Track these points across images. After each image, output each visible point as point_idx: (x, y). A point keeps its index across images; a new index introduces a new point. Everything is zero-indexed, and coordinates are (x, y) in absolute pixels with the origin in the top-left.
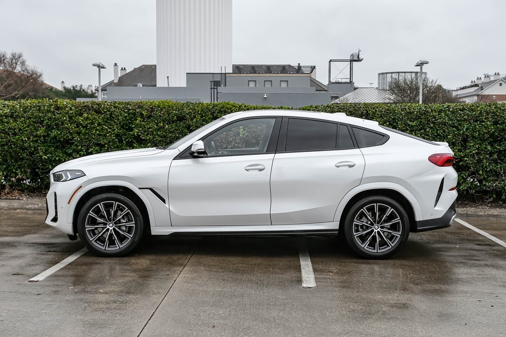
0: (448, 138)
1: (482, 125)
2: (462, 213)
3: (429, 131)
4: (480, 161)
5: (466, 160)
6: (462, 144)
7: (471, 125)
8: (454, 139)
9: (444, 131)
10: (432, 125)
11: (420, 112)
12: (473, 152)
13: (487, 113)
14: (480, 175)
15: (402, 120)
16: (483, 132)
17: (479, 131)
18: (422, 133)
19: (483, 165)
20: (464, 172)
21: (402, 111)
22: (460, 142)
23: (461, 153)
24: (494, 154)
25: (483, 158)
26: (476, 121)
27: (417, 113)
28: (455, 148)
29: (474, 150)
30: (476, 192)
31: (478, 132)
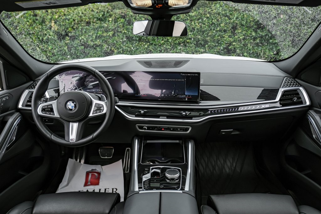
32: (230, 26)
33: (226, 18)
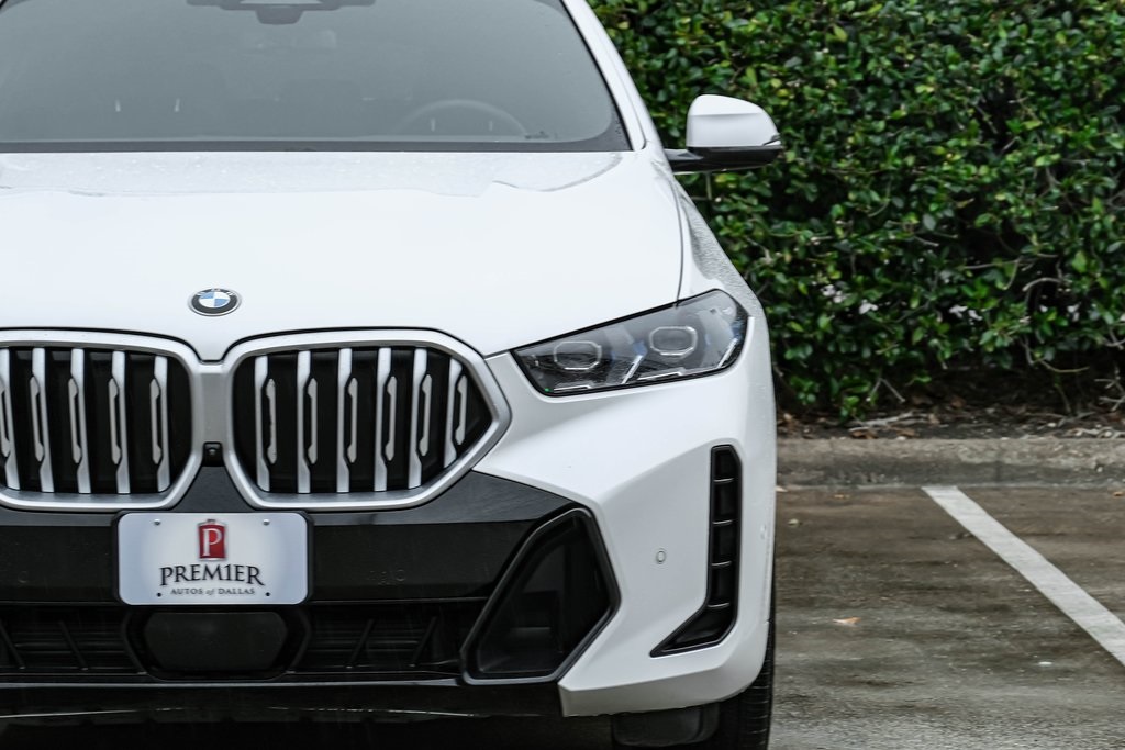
0: (915, 95)
2: (977, 460)
3: (826, 61)
4: (1073, 205)
5: (1006, 204)
6: (983, 125)
7: (1031, 28)
8: (947, 99)
9: (898, 63)
10: (841, 34)
12: (1040, 162)
14: (1077, 275)
16: (1085, 61)
17: (1065, 58)
18: (792, 70)
19: (1089, 226)
20: (998, 263)
22: (977, 115)
23: (983, 170)
25: (1090, 191)
28: (951, 143)
29: (1042, 153)
30: (1062, 359)
31: (1060, 66)
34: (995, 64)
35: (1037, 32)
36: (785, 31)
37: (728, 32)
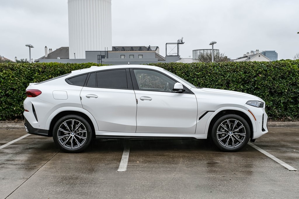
0: (218, 82)
1: (238, 74)
3: (208, 78)
6: (226, 85)
7: (231, 74)
8: (222, 82)
9: (216, 78)
10: (209, 74)
11: (202, 67)
13: (241, 67)
15: (192, 72)
16: (238, 77)
17: (236, 77)
18: (204, 79)
21: (192, 66)
22: (225, 84)
24: (245, 91)
26: (234, 72)
27: (201, 68)
28: (222, 87)
29: (233, 88)
31: (235, 78)
32: (225, 82)
33: (222, 76)
34: (227, 78)
35: (232, 74)
36: (203, 74)
37: (196, 74)
